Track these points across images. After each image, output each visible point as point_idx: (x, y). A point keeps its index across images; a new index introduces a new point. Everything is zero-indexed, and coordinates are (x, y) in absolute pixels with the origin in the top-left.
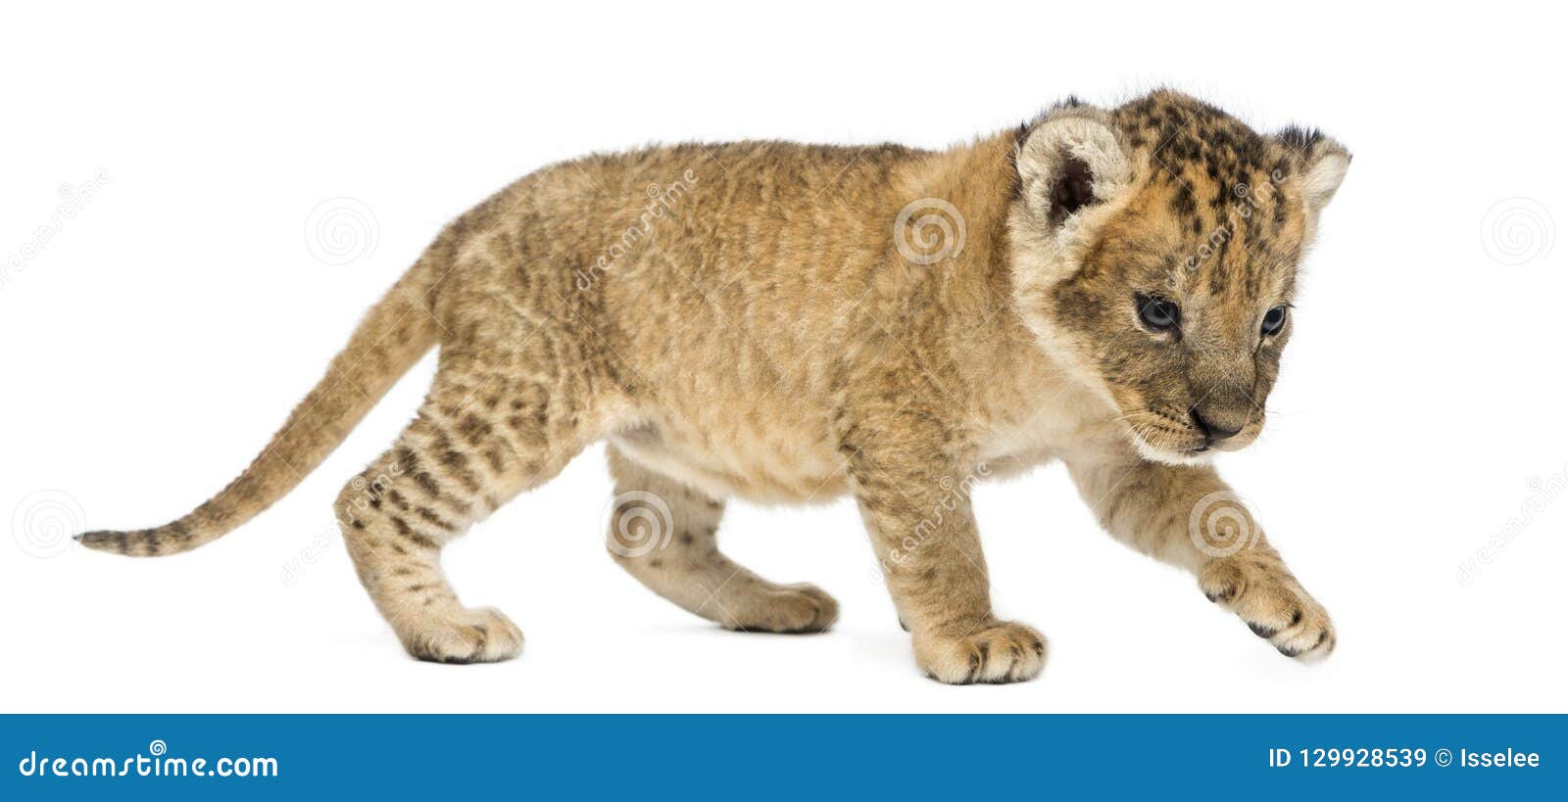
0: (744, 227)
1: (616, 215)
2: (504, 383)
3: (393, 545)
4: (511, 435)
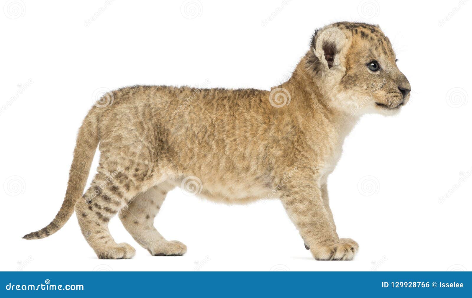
0: (222, 121)
2: (132, 162)
3: (96, 223)
4: (134, 179)
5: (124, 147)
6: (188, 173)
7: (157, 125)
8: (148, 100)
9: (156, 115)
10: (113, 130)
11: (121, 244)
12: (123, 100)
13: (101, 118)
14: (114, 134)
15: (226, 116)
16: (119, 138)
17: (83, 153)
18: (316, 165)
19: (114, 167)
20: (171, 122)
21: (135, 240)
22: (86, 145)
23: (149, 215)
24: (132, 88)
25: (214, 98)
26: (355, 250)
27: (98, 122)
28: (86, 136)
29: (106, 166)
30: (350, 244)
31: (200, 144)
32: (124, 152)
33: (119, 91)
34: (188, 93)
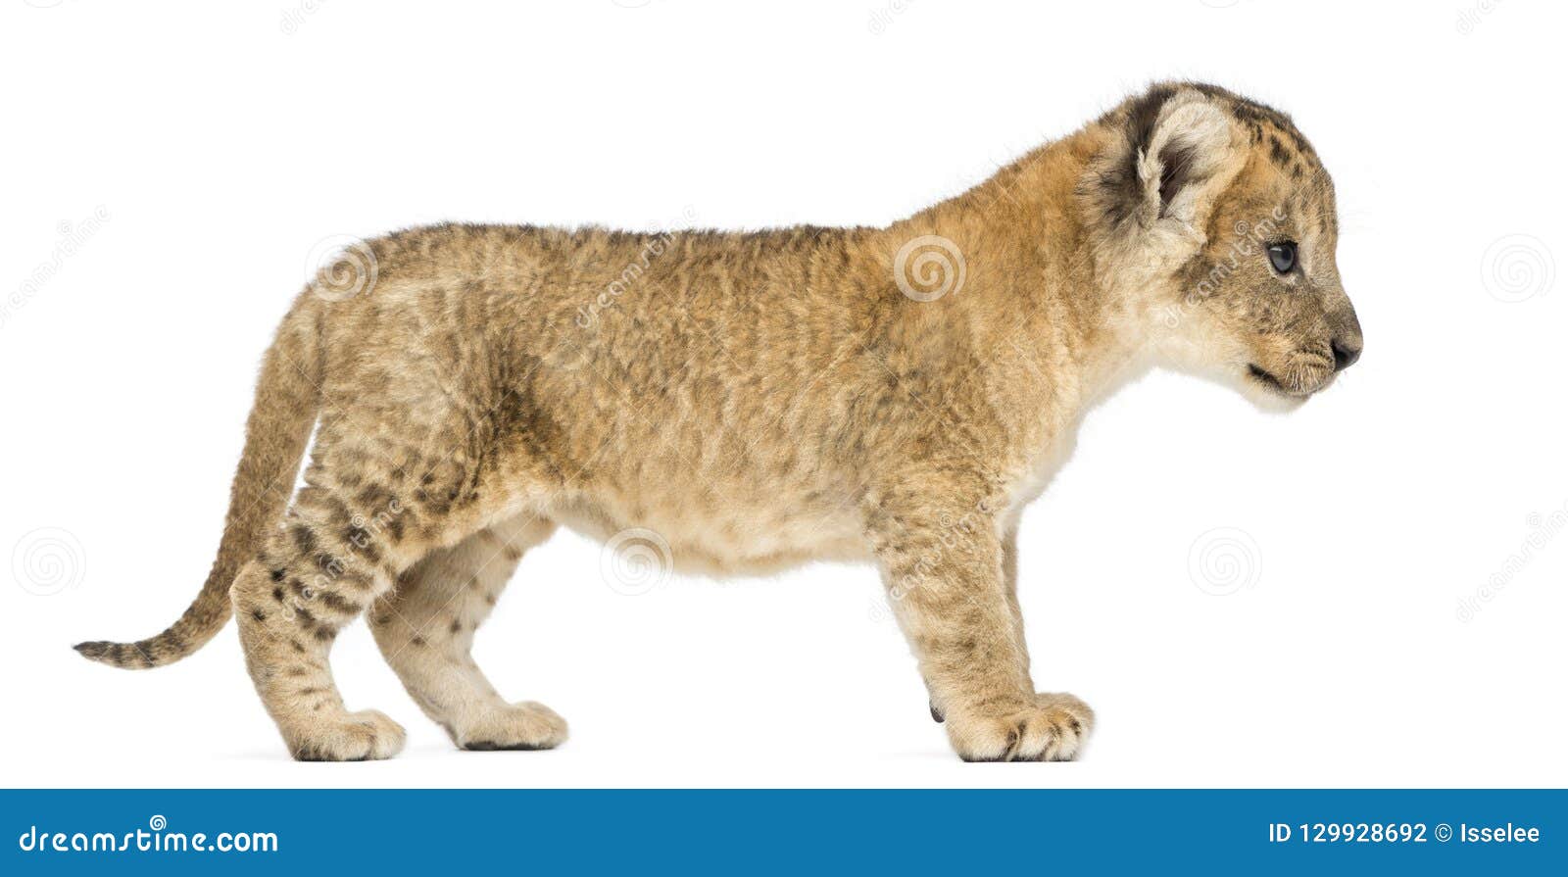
0: (710, 323)
1: (563, 303)
2: (414, 456)
3: (293, 642)
4: (417, 507)
5: (393, 408)
6: (596, 488)
7: (500, 346)
8: (477, 268)
9: (498, 315)
10: (365, 356)
11: (360, 714)
12: (402, 265)
13: (327, 319)
14: (365, 368)
15: (722, 309)
16: (380, 381)
17: (277, 430)
18: (1000, 468)
19: (357, 467)
20: (546, 334)
21: (411, 694)
22: (286, 405)
23: (461, 618)
24: (430, 230)
25: (680, 260)
26: (1084, 729)
27: (320, 333)
28: (285, 378)
29: (332, 464)
30: (1067, 711)
31: (636, 395)
32: (392, 423)
33: (389, 239)
34: (601, 247)
